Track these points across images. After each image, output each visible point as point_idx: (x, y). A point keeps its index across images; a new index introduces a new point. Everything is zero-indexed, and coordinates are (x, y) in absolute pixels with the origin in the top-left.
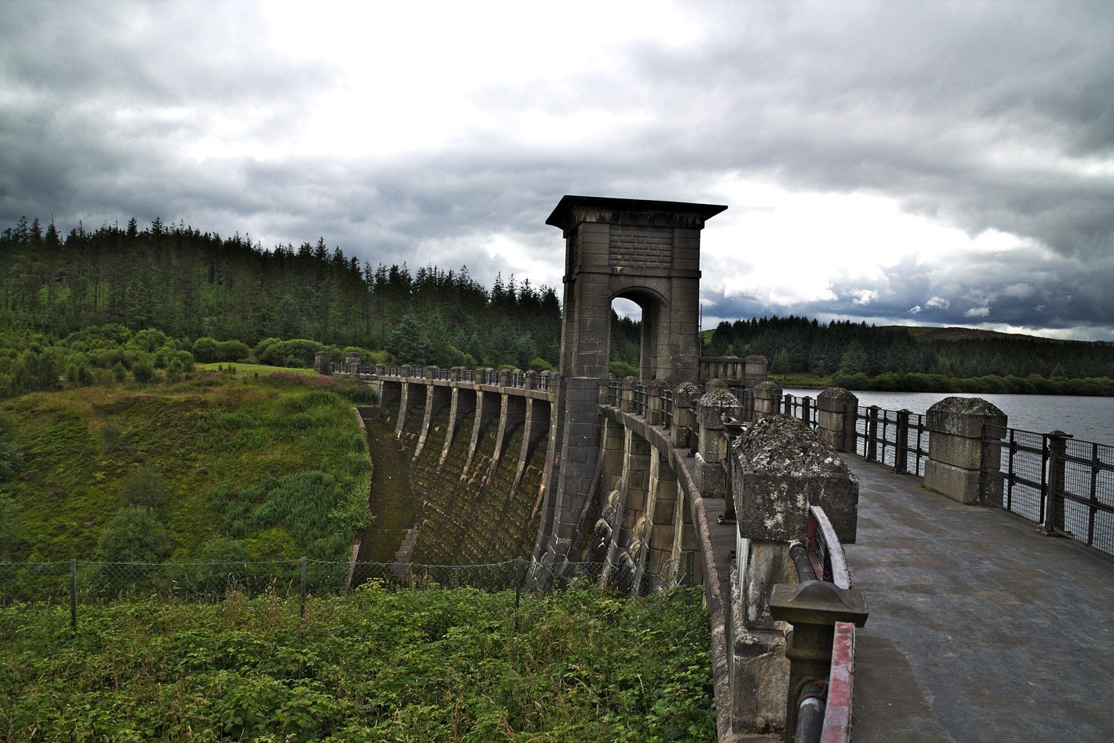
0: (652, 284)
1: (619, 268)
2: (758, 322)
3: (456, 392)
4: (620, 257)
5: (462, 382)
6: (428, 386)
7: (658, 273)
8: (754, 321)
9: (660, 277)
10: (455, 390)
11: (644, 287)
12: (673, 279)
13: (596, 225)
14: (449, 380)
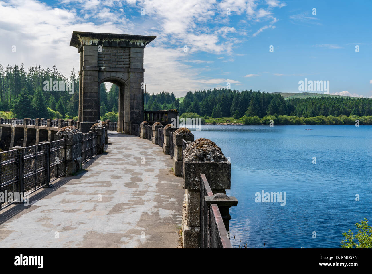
0: (119, 75)
1: (103, 68)
2: (206, 92)
3: (38, 131)
4: (103, 62)
5: (41, 126)
6: (25, 129)
7: (123, 70)
8: (205, 91)
9: (124, 72)
10: (38, 130)
11: (116, 77)
12: (130, 73)
13: (90, 46)
14: (35, 125)
